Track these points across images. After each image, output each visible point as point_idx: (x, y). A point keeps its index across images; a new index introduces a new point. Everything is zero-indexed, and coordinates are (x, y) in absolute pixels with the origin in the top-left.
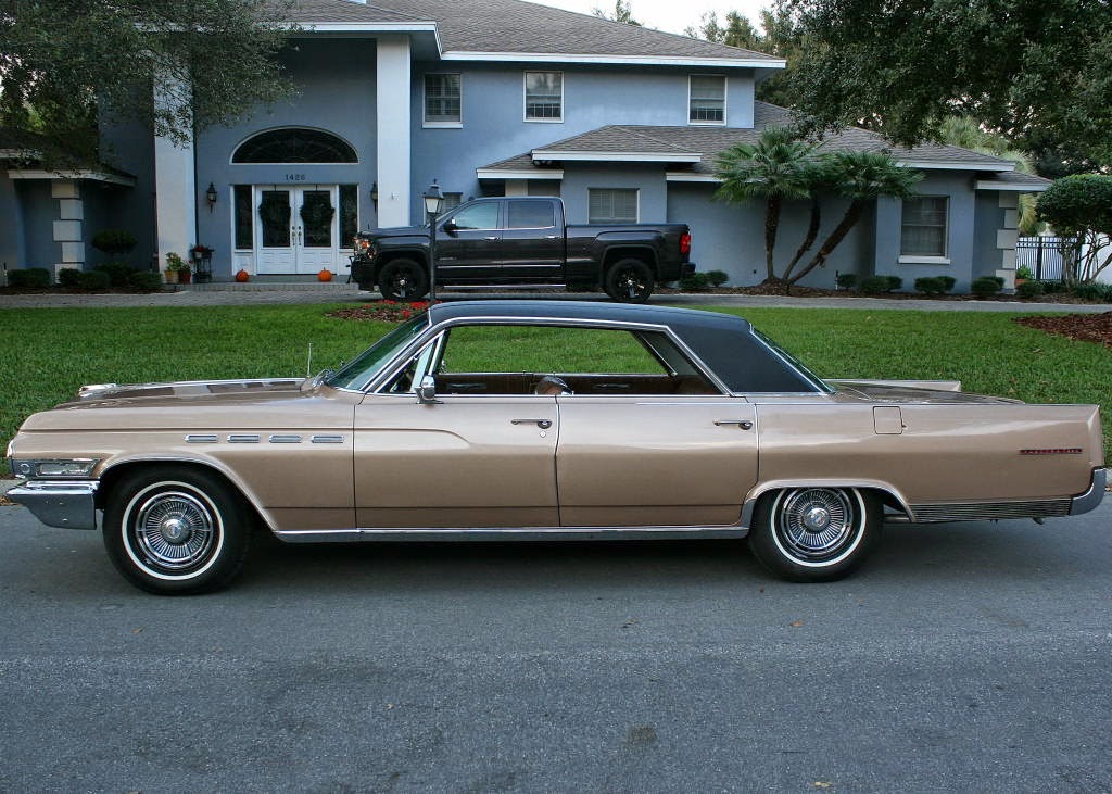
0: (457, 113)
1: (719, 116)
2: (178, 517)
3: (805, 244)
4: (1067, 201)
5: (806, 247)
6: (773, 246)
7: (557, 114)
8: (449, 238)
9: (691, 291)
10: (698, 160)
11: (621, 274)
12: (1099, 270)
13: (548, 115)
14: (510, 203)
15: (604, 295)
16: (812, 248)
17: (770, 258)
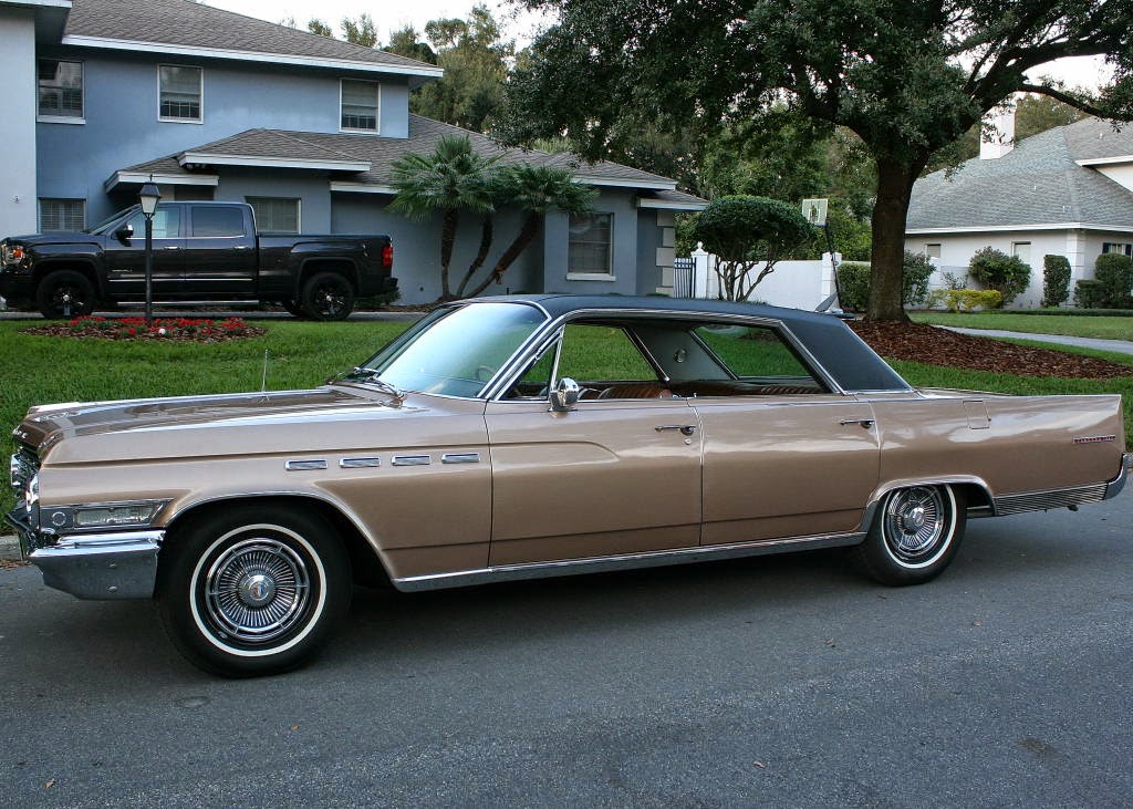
0: (79, 107)
1: (372, 124)
2: (262, 571)
3: (478, 259)
4: (728, 220)
5: (478, 263)
6: (448, 262)
7: (195, 113)
8: (123, 248)
9: (368, 309)
10: (367, 169)
11: (319, 289)
12: (752, 288)
13: (185, 114)
14: (193, 208)
15: (287, 313)
16: (484, 264)
17: (445, 275)
